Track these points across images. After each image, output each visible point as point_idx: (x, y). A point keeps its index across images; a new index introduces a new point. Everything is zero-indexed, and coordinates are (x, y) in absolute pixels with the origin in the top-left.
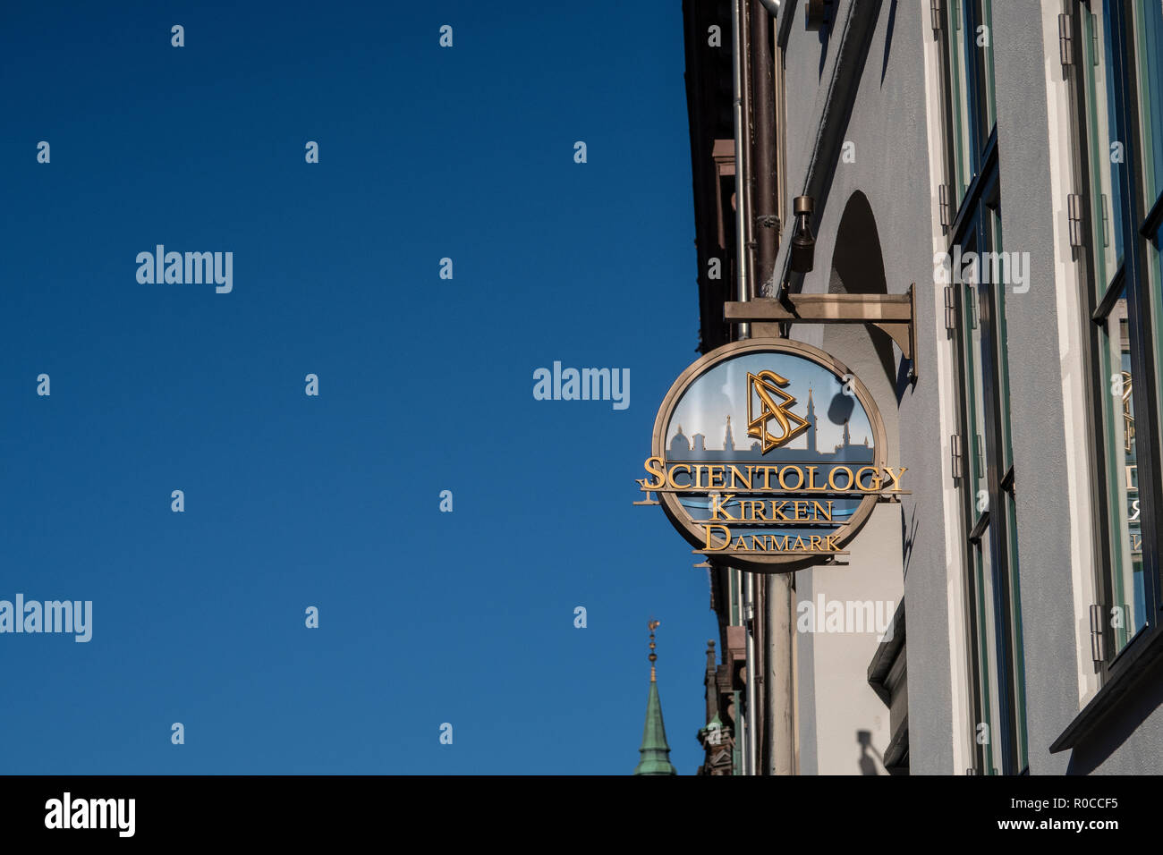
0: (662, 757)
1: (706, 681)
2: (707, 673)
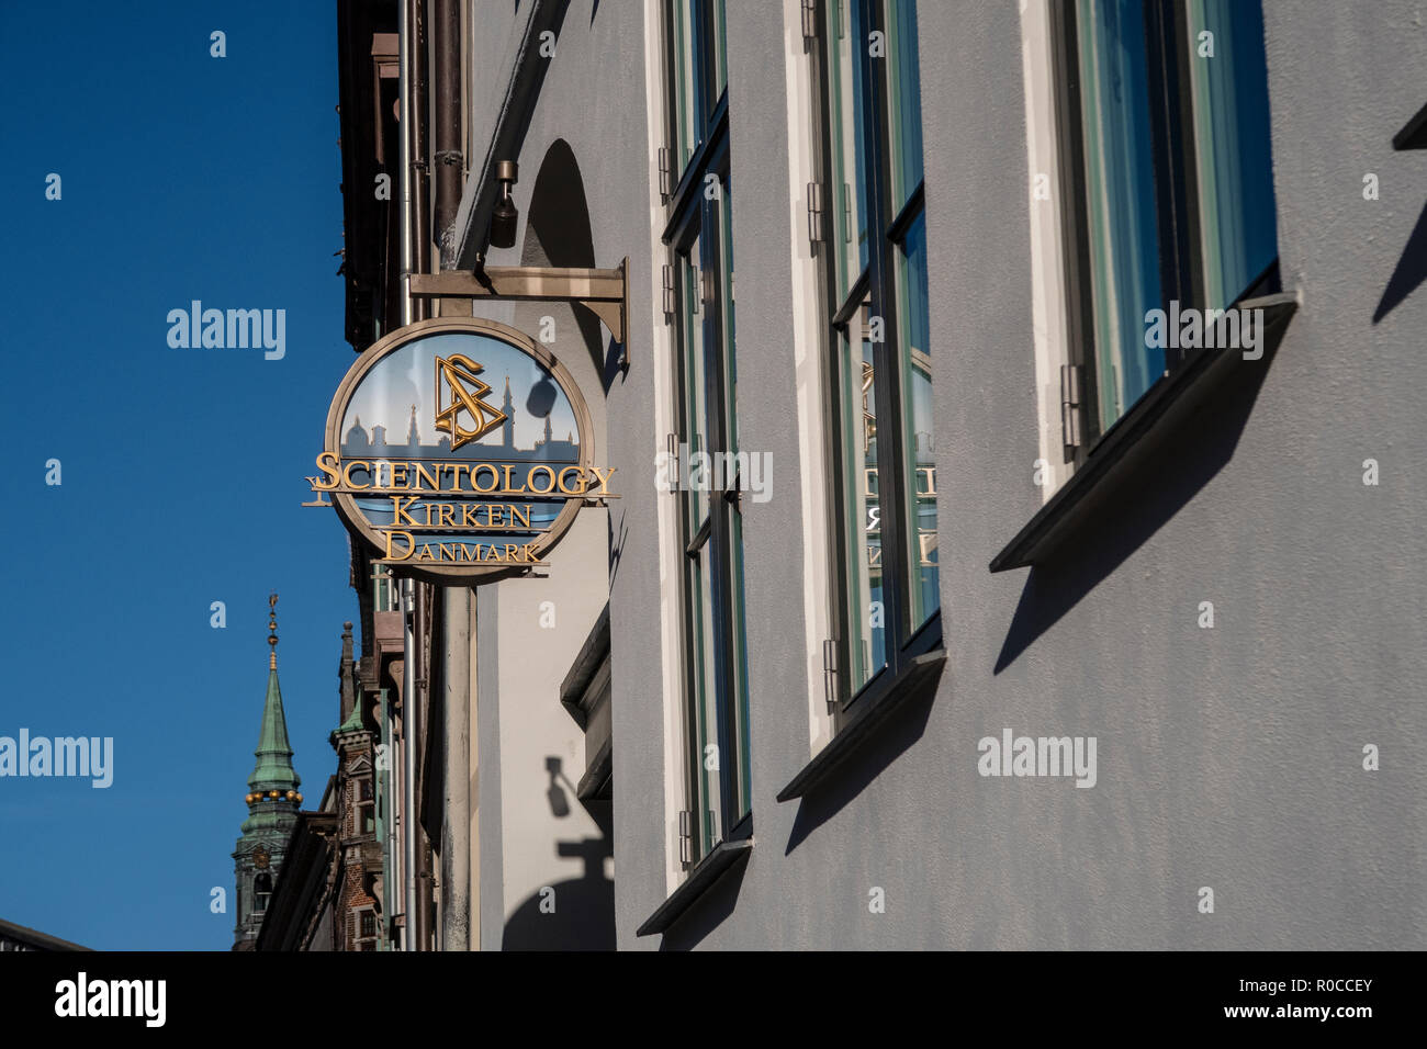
0: (283, 761)
1: (341, 672)
2: (342, 661)
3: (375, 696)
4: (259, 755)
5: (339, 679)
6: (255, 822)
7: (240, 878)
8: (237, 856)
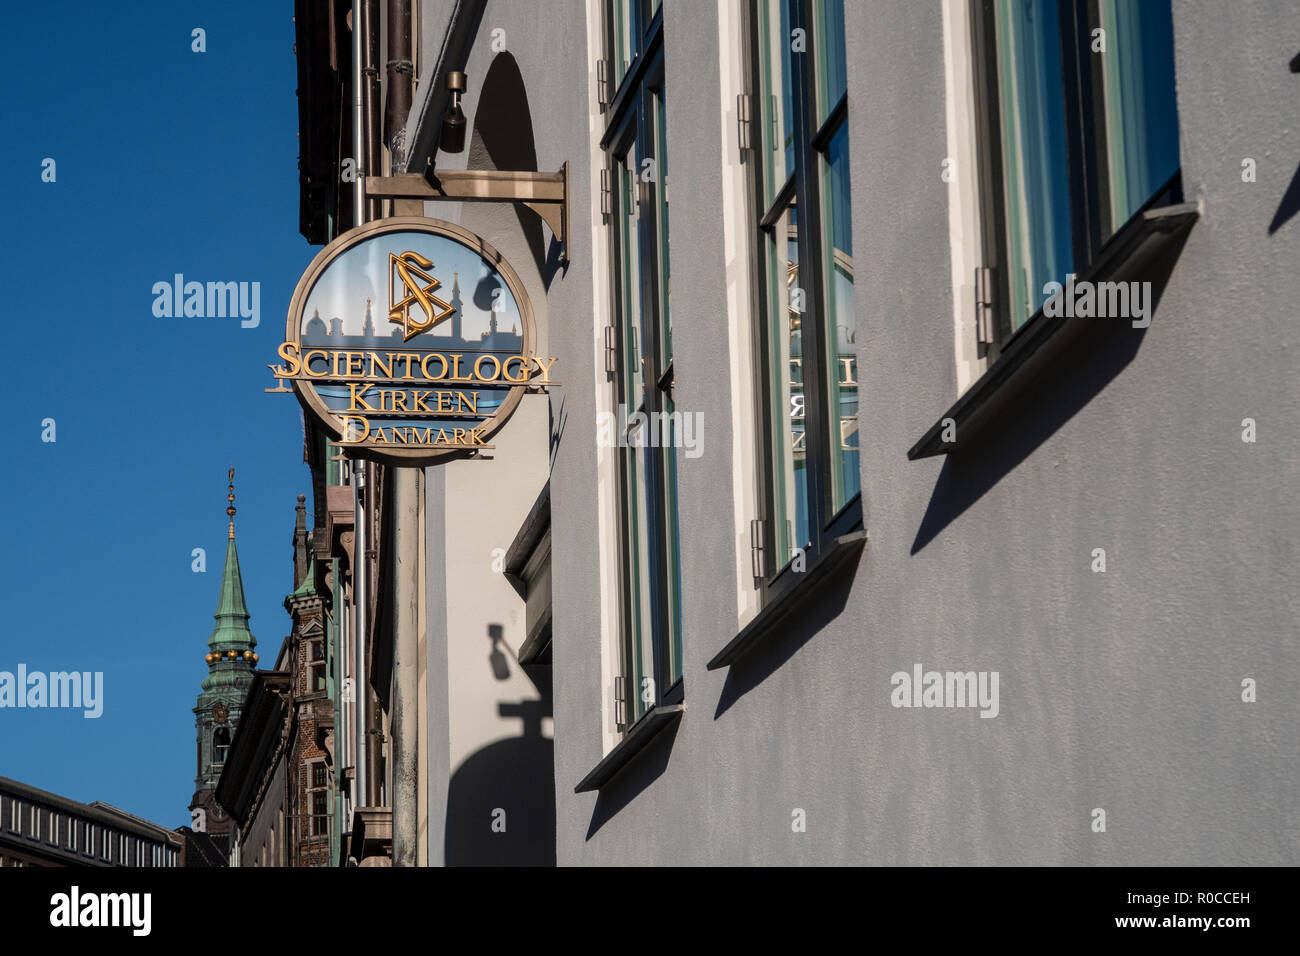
0: (240, 624)
1: (295, 541)
2: (296, 532)
3: (328, 564)
4: (218, 618)
5: (293, 548)
6: (214, 680)
7: (200, 733)
8: (197, 711)
